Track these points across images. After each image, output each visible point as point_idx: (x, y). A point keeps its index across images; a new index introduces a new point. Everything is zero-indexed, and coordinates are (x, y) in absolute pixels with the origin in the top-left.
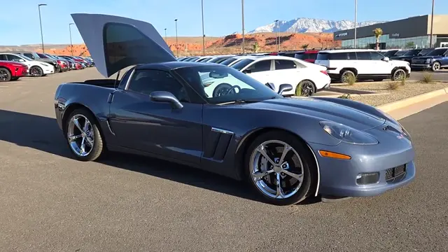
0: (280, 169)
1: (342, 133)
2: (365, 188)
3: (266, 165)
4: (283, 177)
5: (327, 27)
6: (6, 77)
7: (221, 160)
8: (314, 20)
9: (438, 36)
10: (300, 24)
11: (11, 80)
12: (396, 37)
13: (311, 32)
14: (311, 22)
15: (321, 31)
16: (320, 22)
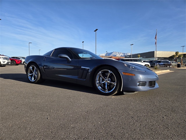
0: (107, 81)
1: (131, 67)
2: (141, 88)
3: (101, 80)
4: (108, 85)
5: (123, 55)
6: (14, 64)
7: (84, 79)
9: (158, 58)
10: (114, 54)
11: (16, 65)
12: (145, 58)
13: (118, 56)
14: (117, 53)
15: (121, 56)
16: (120, 53)
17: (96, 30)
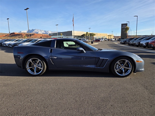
5: (44, 32)
8: (40, 30)
10: (36, 31)
12: (65, 36)
13: (40, 33)
15: (42, 33)
16: (42, 30)
17: (27, 9)
